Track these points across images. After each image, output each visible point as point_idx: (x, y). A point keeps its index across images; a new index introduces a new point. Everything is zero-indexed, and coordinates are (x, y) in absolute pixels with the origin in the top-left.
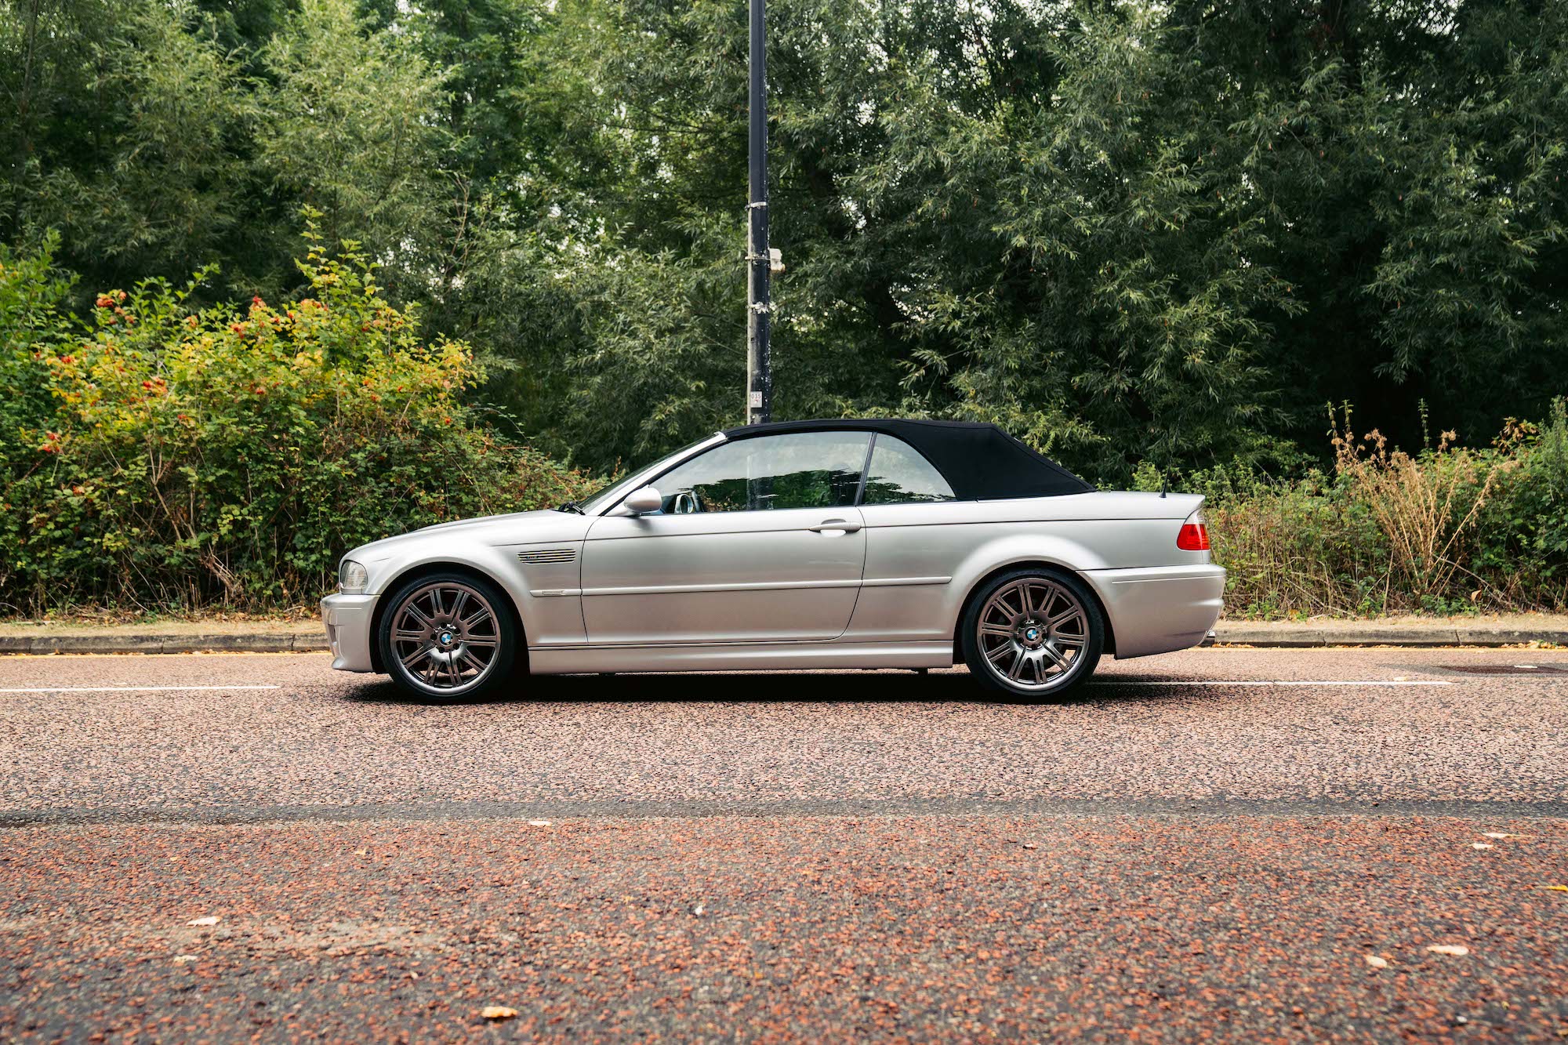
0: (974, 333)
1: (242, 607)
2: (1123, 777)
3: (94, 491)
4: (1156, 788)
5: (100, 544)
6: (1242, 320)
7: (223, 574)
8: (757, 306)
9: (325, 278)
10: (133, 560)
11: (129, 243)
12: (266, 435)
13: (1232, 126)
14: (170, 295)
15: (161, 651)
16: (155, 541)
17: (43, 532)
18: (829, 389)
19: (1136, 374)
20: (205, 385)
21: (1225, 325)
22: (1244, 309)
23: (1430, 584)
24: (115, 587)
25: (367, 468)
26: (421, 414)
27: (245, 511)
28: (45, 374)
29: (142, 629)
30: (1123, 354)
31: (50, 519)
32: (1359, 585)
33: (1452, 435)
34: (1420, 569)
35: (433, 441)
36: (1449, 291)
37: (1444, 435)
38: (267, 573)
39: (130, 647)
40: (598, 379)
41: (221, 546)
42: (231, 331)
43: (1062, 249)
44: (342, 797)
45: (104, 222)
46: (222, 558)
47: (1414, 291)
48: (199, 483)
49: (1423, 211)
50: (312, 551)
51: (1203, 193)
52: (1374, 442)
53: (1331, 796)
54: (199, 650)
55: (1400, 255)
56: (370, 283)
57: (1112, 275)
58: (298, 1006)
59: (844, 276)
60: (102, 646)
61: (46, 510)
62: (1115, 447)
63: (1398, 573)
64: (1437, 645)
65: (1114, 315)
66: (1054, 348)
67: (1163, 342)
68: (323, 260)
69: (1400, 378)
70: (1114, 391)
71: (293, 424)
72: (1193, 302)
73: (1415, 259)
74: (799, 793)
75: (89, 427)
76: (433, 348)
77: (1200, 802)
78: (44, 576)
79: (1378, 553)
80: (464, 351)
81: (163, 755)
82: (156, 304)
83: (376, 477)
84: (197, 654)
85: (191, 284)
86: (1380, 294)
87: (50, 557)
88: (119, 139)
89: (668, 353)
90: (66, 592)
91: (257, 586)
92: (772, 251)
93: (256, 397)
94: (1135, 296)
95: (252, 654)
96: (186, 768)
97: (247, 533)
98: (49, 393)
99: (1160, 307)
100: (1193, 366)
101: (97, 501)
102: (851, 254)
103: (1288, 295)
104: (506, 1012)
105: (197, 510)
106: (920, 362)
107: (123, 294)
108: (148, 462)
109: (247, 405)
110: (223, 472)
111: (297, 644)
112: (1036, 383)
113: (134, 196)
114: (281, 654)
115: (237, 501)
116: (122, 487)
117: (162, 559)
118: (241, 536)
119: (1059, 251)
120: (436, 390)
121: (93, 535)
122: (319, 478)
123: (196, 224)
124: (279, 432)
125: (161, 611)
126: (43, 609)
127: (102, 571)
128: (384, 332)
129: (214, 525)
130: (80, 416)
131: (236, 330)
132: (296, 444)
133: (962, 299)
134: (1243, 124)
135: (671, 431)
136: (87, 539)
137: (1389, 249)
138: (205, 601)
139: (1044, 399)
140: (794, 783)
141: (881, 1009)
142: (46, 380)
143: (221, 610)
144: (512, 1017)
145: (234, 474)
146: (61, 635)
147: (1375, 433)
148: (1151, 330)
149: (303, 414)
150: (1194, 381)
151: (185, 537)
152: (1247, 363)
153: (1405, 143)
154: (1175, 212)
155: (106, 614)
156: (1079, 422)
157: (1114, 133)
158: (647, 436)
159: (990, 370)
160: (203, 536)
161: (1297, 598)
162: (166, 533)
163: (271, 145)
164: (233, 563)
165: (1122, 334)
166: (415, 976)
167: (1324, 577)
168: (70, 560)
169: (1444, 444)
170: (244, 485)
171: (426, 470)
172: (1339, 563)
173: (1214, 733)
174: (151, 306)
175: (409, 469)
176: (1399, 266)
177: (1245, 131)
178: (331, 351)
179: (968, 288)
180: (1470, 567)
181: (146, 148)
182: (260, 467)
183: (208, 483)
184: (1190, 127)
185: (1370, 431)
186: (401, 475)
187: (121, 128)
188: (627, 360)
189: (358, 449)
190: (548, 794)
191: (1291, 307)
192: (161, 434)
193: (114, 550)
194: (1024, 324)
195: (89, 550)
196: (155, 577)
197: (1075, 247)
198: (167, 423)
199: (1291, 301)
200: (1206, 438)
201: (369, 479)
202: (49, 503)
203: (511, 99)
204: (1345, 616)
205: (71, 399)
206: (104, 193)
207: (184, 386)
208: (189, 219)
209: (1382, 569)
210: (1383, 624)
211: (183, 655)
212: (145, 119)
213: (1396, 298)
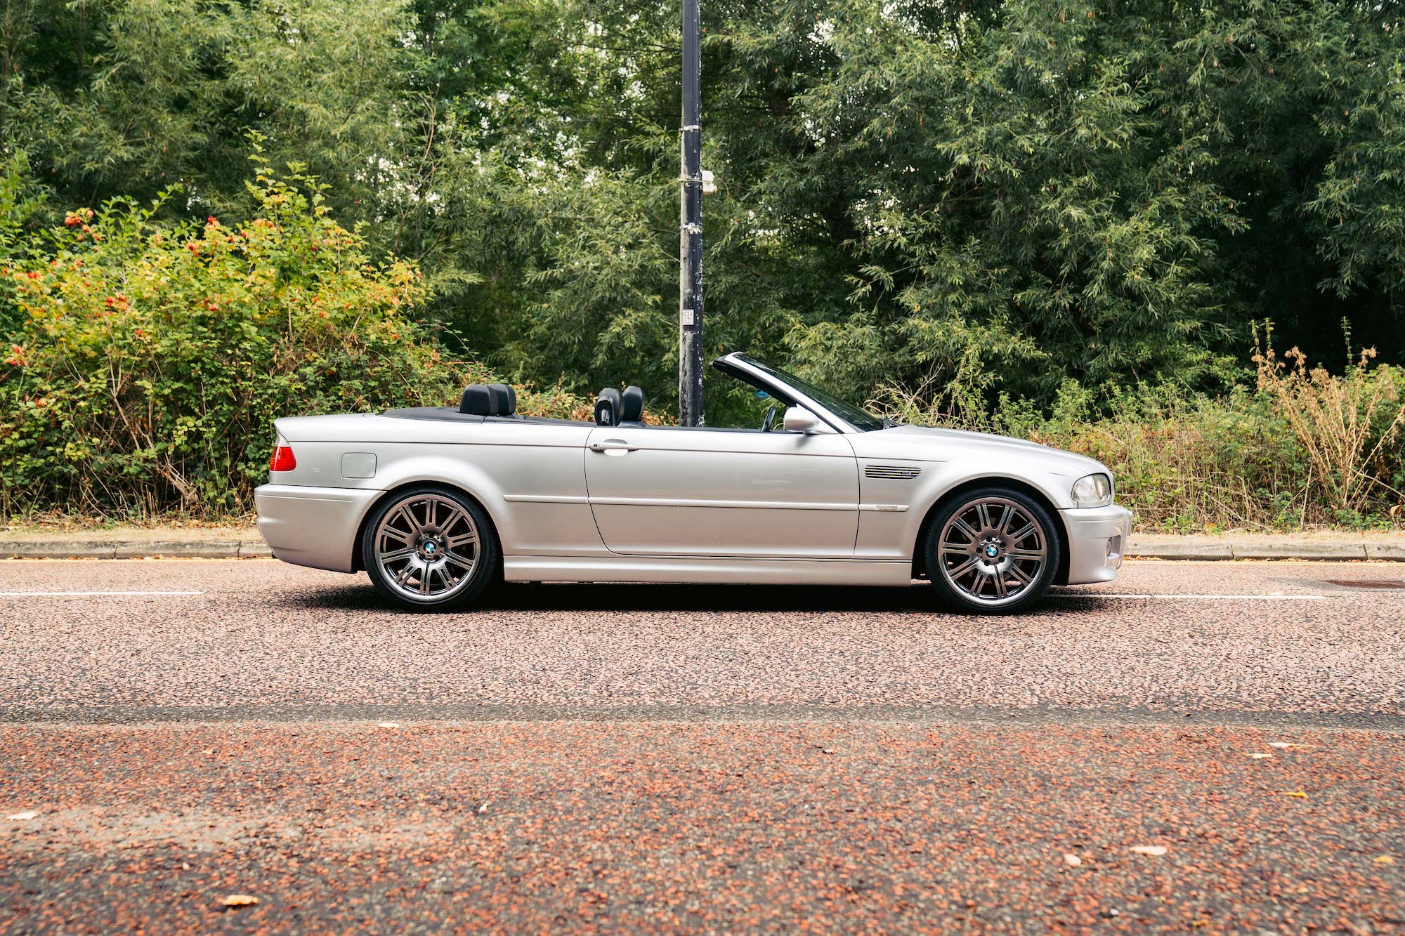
0: (919, 250)
1: (197, 514)
2: (959, 687)
3: (55, 404)
4: (987, 697)
5: (62, 453)
6: (1183, 237)
7: (179, 483)
8: (689, 227)
9: (274, 199)
10: (93, 468)
11: (106, 160)
12: (220, 350)
13: (1178, 44)
14: (136, 214)
15: (114, 556)
16: (115, 450)
17: (8, 441)
18: (786, 303)
19: (1078, 290)
20: (162, 302)
21: (1167, 242)
22: (1186, 226)
23: (1349, 498)
24: (78, 495)
25: (317, 382)
26: (369, 331)
27: (199, 423)
28: (12, 290)
29: (98, 535)
30: (1065, 270)
31: (15, 430)
32: (1276, 499)
33: (1373, 352)
34: (1338, 484)
35: (381, 356)
36: (1393, 206)
37: (1365, 352)
38: (222, 482)
39: (85, 552)
40: (559, 293)
41: (177, 455)
42: (186, 249)
43: (1005, 167)
44: (219, 699)
45: (82, 140)
46: (178, 467)
47: (1358, 208)
48: (157, 395)
49: (1367, 127)
50: (264, 461)
51: (1146, 110)
52: (1293, 359)
53: (1150, 707)
54: (150, 555)
55: (1345, 171)
56: (320, 203)
57: (1054, 192)
58: (62, 895)
59: (798, 193)
60: (58, 551)
61: (12, 420)
62: (1057, 362)
63: (1317, 487)
64: (1345, 559)
65: (1056, 234)
66: (999, 265)
67: (1104, 259)
68: (271, 182)
69: (1343, 294)
70: (1056, 307)
71: (245, 339)
72: (1133, 219)
73: (1359, 175)
74: (647, 700)
75: (54, 342)
76: (383, 266)
77: (1022, 711)
78: (9, 484)
79: (1297, 467)
80: (413, 269)
81: (68, 658)
82: (121, 222)
83: (325, 390)
84: (148, 559)
85: (156, 203)
86: (1323, 211)
87: (14, 466)
88: (96, 59)
89: (625, 268)
90: (30, 498)
91: (211, 494)
92: (704, 173)
93: (209, 314)
94: (1075, 212)
95: (200, 560)
96: (84, 671)
97: (202, 444)
98: (16, 307)
99: (1101, 224)
100: (1132, 283)
101: (59, 412)
102: (804, 172)
103: (1231, 211)
104: (246, 899)
105: (154, 421)
106: (868, 278)
107: (90, 213)
108: (110, 376)
109: (202, 321)
110: (177, 385)
111: (243, 551)
112: (981, 300)
113: (113, 115)
114: (227, 560)
115: (191, 413)
116: (84, 399)
117: (121, 468)
118: (196, 446)
119: (1002, 169)
120: (385, 307)
121: (56, 444)
122: (270, 391)
123: (171, 143)
124: (232, 347)
125: (120, 517)
126: (8, 514)
127: (64, 479)
128: (335, 251)
129: (169, 436)
130: (45, 330)
131: (191, 248)
132: (249, 359)
133: (908, 217)
134: (1189, 41)
135: (627, 344)
136: (50, 448)
137: (1331, 167)
138: (162, 508)
139: (988, 315)
140: (646, 688)
141: (591, 899)
142: (12, 296)
143: (176, 517)
144: (252, 904)
145: (189, 387)
146: (20, 540)
147: (1295, 351)
148: (1093, 248)
149: (254, 329)
150: (1135, 296)
151: (143, 447)
152: (1186, 280)
153: (1354, 58)
154: (1117, 130)
155: (68, 520)
156: (1022, 338)
157: (1059, 52)
158: (604, 348)
159: (937, 286)
160: (160, 446)
161: (1213, 512)
162: (125, 443)
163: (243, 66)
164: (188, 471)
165: (1065, 252)
166: (186, 866)
167: (1244, 491)
168: (35, 469)
169: (1364, 361)
170: (198, 398)
171: (373, 384)
172: (1259, 477)
173: (1068, 644)
174: (117, 225)
175: (357, 384)
176: (1343, 182)
177: (1192, 47)
178: (283, 270)
179: (915, 206)
180: (1391, 483)
181: (124, 68)
182: (213, 381)
183: (163, 396)
184: (1138, 46)
185: (1290, 348)
186: (349, 390)
187: (99, 48)
188: (586, 274)
189: (309, 364)
190: (411, 699)
191: (1235, 224)
192: (120, 348)
193: (75, 459)
194: (970, 241)
195: (52, 459)
196: (115, 486)
197: (1019, 165)
198: (125, 338)
199: (1234, 217)
200: (1145, 353)
201: (319, 392)
202: (14, 414)
203: (481, 17)
204: (1262, 529)
205: (36, 314)
206: (83, 112)
207: (142, 302)
208: (163, 137)
209: (1300, 483)
210: (1298, 538)
211: (135, 560)
212: (122, 40)
213: (1339, 215)
